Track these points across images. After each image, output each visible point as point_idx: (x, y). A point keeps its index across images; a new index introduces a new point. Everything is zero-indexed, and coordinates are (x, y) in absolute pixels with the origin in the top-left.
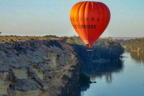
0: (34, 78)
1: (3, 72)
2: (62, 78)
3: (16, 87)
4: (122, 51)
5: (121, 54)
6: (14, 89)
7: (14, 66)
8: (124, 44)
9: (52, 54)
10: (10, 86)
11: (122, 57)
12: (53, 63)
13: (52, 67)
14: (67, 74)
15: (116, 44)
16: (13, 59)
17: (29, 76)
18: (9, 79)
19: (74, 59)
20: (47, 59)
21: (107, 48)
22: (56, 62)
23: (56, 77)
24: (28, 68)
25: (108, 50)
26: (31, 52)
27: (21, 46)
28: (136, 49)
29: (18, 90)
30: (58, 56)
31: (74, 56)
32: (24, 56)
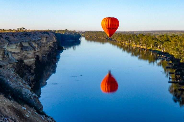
0: (31, 46)
1: (18, 43)
2: (49, 47)
3: (23, 49)
4: (80, 36)
5: (80, 38)
6: (23, 50)
7: (23, 41)
8: (82, 34)
9: (44, 37)
10: (21, 49)
11: (80, 39)
12: (44, 41)
13: (44, 42)
14: (51, 46)
15: (77, 33)
16: (23, 38)
17: (29, 45)
18: (20, 46)
19: (55, 39)
20: (40, 39)
21: (73, 35)
22: (46, 41)
23: (45, 47)
24: (28, 42)
25: (74, 36)
26: (33, 36)
27: (27, 34)
28: (87, 36)
29: (25, 50)
30: (46, 38)
31: (55, 38)
32: (28, 37)
